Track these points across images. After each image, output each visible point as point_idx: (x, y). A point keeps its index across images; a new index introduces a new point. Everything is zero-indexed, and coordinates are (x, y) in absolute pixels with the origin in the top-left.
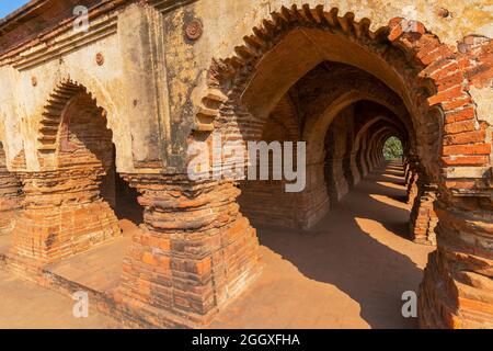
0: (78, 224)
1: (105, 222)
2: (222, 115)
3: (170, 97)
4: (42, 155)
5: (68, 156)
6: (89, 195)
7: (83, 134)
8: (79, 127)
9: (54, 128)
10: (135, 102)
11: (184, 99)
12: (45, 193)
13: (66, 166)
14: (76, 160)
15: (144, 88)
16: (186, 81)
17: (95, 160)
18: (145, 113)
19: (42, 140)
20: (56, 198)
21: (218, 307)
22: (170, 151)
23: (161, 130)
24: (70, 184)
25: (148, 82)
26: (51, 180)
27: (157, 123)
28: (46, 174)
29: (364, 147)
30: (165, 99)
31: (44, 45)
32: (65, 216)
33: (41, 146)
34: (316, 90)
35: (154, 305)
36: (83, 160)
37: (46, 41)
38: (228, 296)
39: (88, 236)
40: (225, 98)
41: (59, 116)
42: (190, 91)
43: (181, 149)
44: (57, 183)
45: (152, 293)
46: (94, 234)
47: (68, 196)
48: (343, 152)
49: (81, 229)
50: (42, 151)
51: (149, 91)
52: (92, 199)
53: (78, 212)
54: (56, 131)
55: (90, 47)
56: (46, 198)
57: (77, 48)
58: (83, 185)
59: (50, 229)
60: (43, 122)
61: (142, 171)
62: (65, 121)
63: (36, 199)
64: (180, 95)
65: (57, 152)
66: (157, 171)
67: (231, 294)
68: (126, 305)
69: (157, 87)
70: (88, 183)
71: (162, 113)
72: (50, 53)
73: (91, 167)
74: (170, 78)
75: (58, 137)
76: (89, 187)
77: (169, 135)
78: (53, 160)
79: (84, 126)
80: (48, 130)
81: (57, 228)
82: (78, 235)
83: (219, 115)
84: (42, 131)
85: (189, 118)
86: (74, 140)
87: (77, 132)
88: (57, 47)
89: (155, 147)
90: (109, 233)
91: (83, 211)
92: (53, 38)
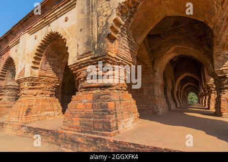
0: (43, 106)
1: (56, 108)
2: (122, 31)
3: (98, 24)
4: (33, 70)
5: (43, 72)
6: (50, 93)
7: (52, 63)
8: (50, 59)
9: (40, 57)
10: (81, 30)
11: (104, 23)
12: (30, 89)
13: (42, 76)
14: (47, 75)
15: (86, 22)
16: (106, 15)
17: (55, 76)
18: (86, 33)
19: (34, 62)
20: (35, 92)
21: (119, 130)
22: (96, 47)
23: (92, 38)
24: (42, 85)
25: (88, 19)
26: (34, 82)
27: (91, 35)
28: (32, 78)
29: (180, 92)
30: (95, 25)
31: (44, 20)
32: (37, 101)
33: (33, 65)
34: (158, 47)
35: (81, 132)
36: (50, 75)
37: (44, 18)
38: (123, 127)
39: (47, 113)
40: (123, 23)
41: (43, 52)
42: (107, 20)
43: (102, 44)
44: (36, 85)
45: (81, 124)
46: (49, 113)
47: (41, 91)
48: (171, 88)
49: (44, 109)
50: (33, 67)
51: (88, 23)
52: (51, 95)
53: (44, 100)
54: (41, 59)
55: (63, 16)
56: (30, 91)
57: (57, 18)
58: (48, 87)
59: (29, 106)
60: (36, 54)
61: (81, 60)
62: (46, 55)
63: (25, 92)
64: (103, 22)
65: (39, 69)
66: (89, 57)
67: (125, 127)
68: (65, 134)
69: (92, 21)
70: (51, 87)
71: (93, 31)
72: (45, 23)
73: (53, 80)
74: (98, 16)
75: (41, 62)
76: (51, 89)
77: (96, 40)
78: (36, 73)
79: (53, 59)
80: (37, 58)
81: (32, 106)
82: (42, 111)
83: (120, 31)
84: (35, 58)
85: (106, 30)
86: (48, 65)
87: (49, 61)
88: (49, 19)
89: (89, 47)
90: (57, 113)
91: (46, 100)
92: (48, 16)
